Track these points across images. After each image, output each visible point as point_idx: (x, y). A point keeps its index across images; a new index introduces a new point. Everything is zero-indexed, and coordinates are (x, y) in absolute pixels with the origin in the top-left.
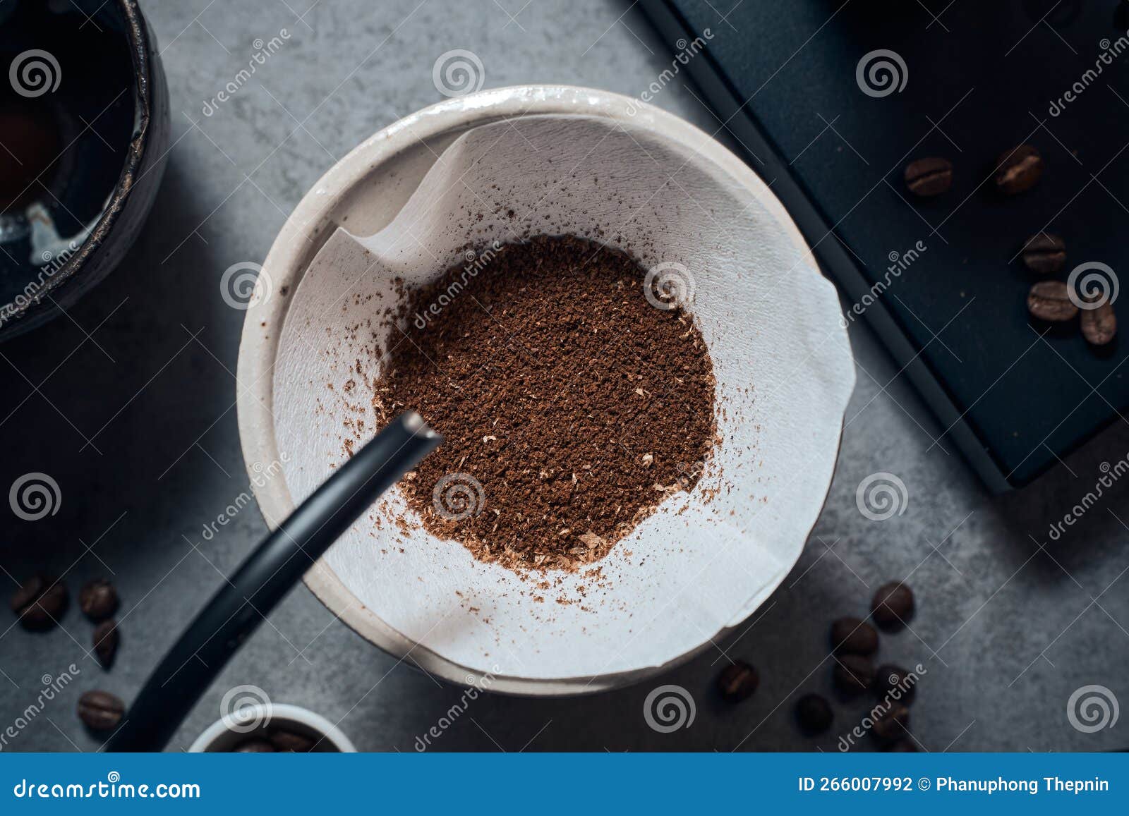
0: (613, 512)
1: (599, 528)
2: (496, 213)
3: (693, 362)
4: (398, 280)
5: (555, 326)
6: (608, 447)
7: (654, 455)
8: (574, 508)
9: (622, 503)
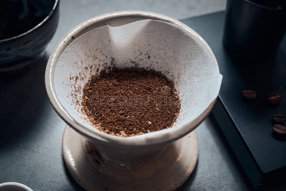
0: (133, 130)
1: (127, 132)
2: (145, 55)
3: (175, 110)
4: (113, 59)
5: (145, 87)
6: (141, 115)
7: (152, 124)
8: (123, 124)
9: (137, 129)
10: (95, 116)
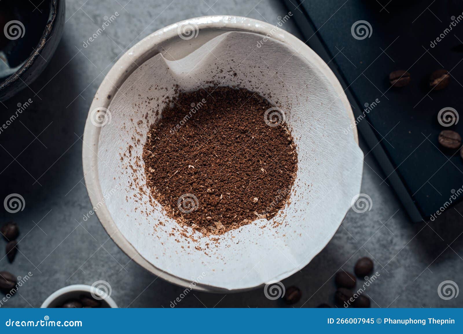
0: (233, 217)
1: (225, 222)
2: (229, 72)
3: (289, 166)
4: (177, 86)
5: (237, 129)
6: (241, 189)
7: (259, 199)
8: (216, 209)
9: (238, 214)
10: (172, 201)
